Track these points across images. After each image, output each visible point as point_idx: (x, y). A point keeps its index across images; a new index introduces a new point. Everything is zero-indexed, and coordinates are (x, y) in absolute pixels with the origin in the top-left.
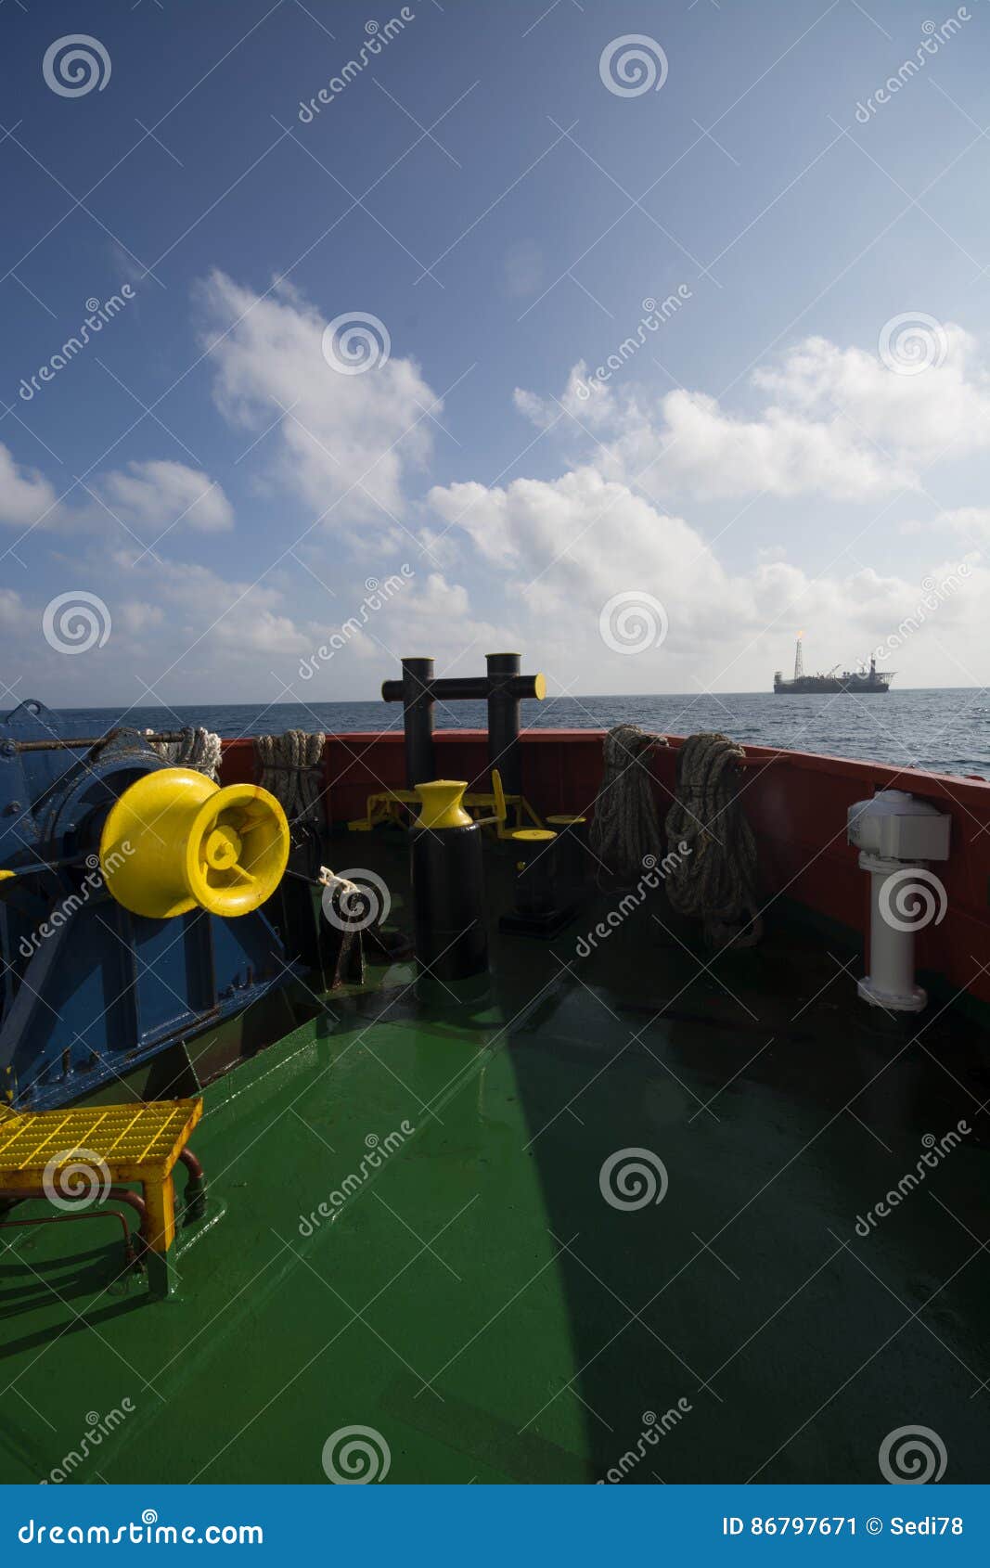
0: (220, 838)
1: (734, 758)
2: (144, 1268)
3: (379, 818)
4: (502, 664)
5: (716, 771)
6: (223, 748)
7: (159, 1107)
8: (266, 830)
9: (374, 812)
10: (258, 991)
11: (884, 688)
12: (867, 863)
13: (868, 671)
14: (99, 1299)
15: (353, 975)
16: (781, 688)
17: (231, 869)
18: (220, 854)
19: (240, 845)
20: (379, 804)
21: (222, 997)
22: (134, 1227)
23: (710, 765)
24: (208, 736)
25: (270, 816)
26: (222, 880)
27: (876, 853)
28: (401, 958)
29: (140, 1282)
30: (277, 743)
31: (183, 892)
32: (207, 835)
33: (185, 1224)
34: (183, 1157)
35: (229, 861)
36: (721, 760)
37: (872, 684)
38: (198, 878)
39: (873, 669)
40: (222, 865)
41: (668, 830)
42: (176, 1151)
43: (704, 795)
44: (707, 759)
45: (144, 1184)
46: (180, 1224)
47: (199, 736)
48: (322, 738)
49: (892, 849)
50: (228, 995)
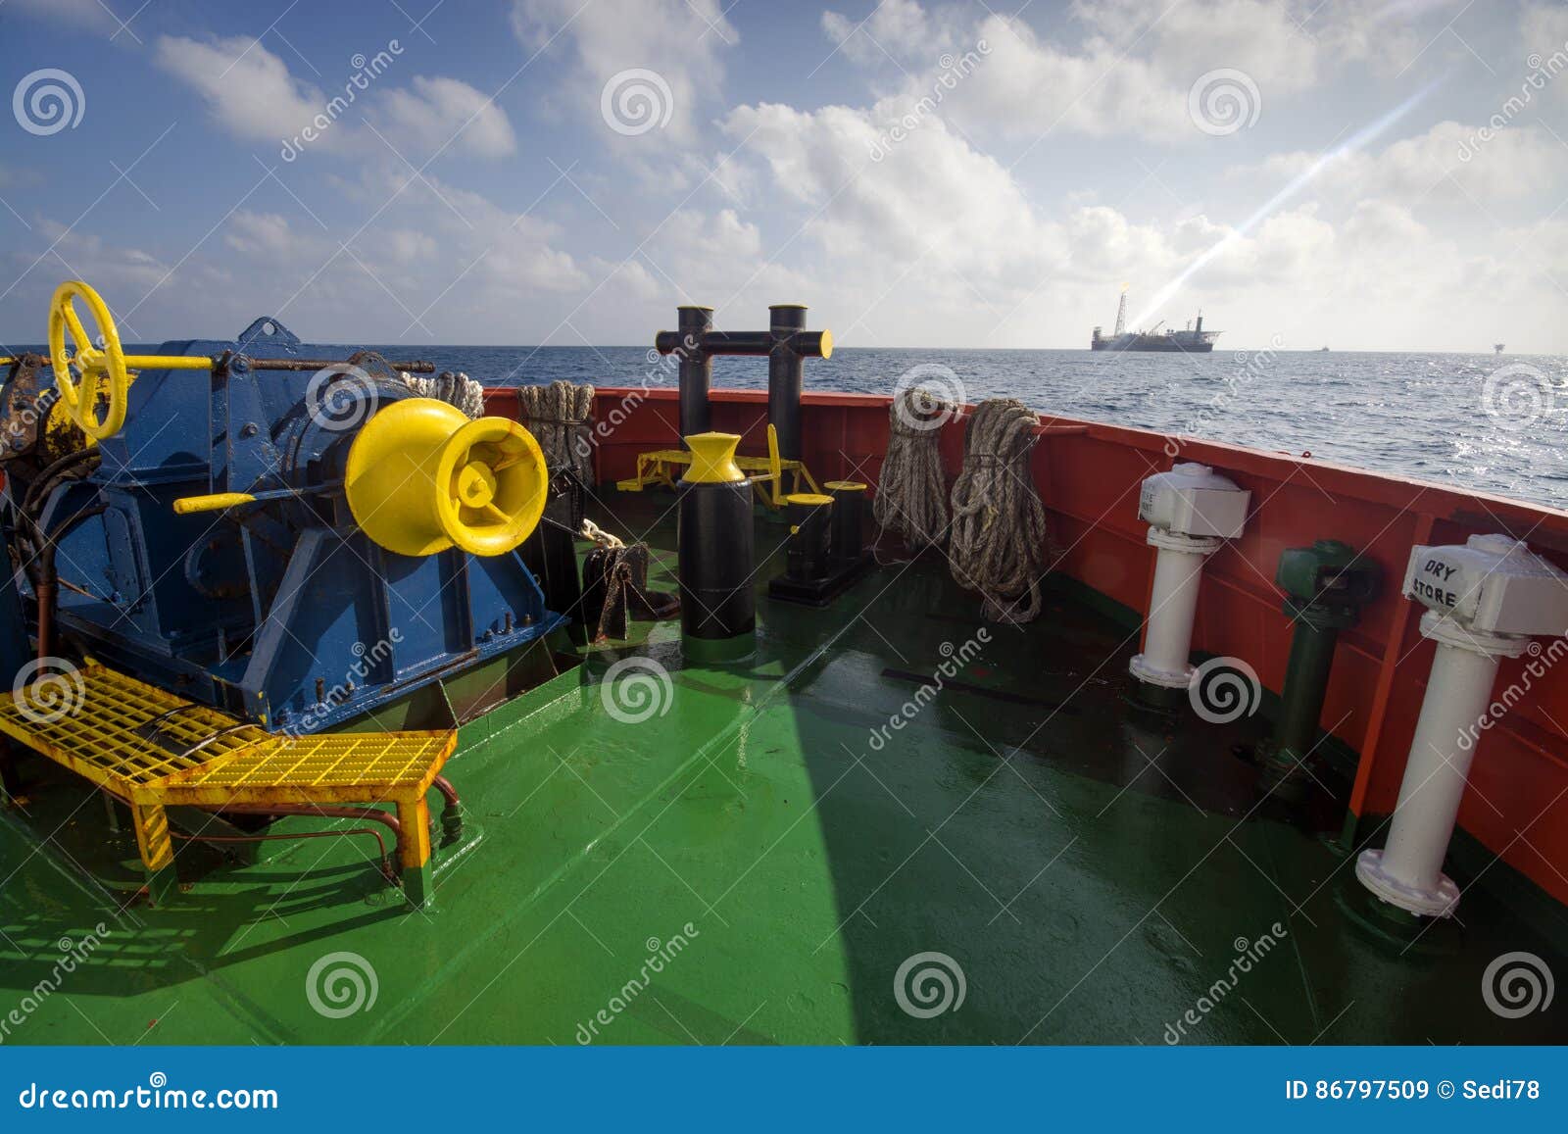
0: (472, 474)
1: (1027, 426)
2: (401, 883)
3: (650, 479)
4: (787, 316)
5: (1007, 440)
6: (485, 397)
7: (413, 736)
8: (522, 469)
9: (645, 472)
10: (515, 636)
11: (1208, 348)
12: (1155, 538)
13: (1193, 328)
14: (359, 908)
15: (616, 630)
16: (1099, 344)
17: (485, 508)
18: (473, 491)
19: (494, 483)
20: (651, 464)
21: (479, 640)
22: (391, 845)
23: (1002, 434)
24: (469, 383)
25: (526, 454)
26: (477, 518)
27: (1166, 528)
28: (666, 616)
29: (397, 894)
30: (543, 396)
31: (435, 531)
32: (457, 470)
33: (442, 846)
34: (435, 784)
35: (484, 499)
36: (1013, 429)
37: (1194, 342)
38: (450, 515)
39: (1199, 327)
40: (476, 503)
41: (954, 501)
42: (430, 776)
43: (993, 465)
44: (998, 427)
45: (398, 804)
46: (436, 845)
47: (459, 382)
48: (590, 391)
49: (1183, 524)
50: (486, 639)
